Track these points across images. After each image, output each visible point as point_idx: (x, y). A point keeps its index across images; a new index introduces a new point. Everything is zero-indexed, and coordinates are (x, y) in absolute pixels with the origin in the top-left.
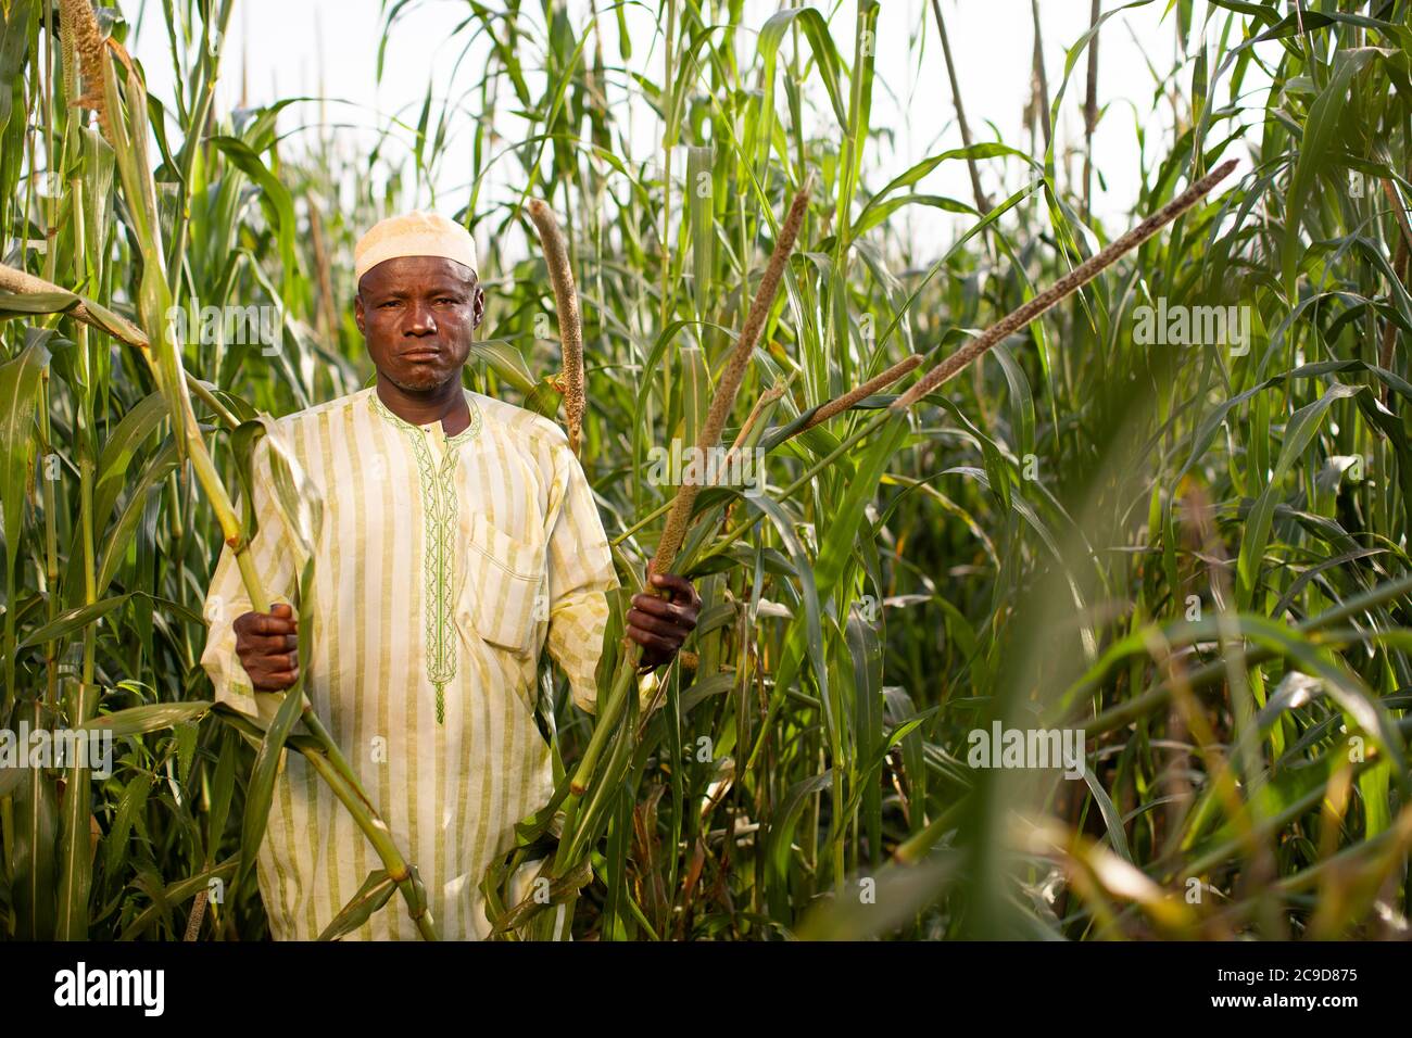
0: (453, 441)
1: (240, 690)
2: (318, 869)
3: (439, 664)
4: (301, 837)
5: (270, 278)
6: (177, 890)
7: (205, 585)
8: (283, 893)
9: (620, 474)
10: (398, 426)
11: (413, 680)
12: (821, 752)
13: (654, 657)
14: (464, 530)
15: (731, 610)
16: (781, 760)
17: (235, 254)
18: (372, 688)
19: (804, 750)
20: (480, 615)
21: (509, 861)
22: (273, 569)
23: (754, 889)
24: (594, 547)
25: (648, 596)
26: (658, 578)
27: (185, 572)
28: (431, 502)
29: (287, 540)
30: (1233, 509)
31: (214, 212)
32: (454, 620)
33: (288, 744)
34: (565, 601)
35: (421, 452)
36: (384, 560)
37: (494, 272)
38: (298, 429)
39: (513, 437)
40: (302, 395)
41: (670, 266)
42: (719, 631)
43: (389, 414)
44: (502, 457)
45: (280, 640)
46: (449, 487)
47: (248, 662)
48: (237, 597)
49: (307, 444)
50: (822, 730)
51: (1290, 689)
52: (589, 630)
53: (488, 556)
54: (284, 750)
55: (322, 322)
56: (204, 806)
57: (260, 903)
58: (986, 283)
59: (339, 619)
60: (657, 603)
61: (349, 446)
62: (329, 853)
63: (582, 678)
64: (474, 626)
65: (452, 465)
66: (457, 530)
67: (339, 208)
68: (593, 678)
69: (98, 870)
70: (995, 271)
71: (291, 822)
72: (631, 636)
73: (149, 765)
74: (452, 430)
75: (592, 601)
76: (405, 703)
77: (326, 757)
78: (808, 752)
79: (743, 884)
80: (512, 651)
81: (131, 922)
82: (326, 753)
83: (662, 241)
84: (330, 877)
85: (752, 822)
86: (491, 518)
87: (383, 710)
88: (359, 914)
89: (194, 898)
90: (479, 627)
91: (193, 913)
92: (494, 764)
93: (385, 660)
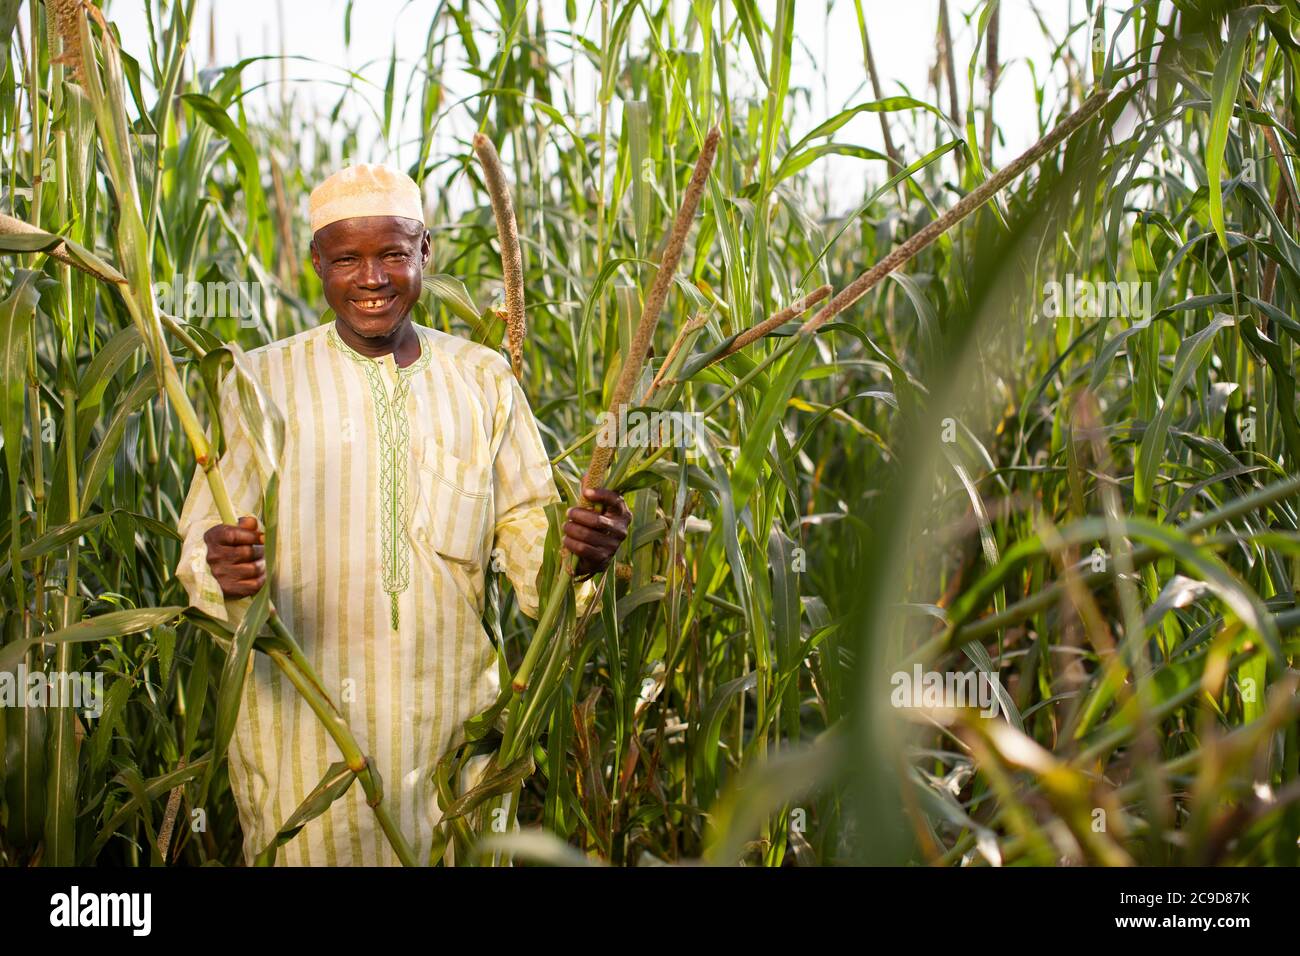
0: (404, 372)
1: (211, 598)
2: (283, 765)
3: (393, 575)
4: (267, 736)
5: (237, 227)
6: (156, 785)
7: (179, 505)
8: (251, 788)
9: (560, 403)
10: (355, 359)
11: (370, 590)
12: (746, 657)
13: (589, 565)
14: (415, 454)
15: (662, 526)
16: (709, 664)
17: (203, 203)
18: (332, 597)
19: (731, 656)
20: (433, 531)
21: (459, 755)
22: (242, 489)
23: (684, 783)
24: (535, 466)
25: (583, 509)
26: (590, 492)
27: (161, 496)
28: (384, 429)
29: (254, 462)
30: (1125, 430)
31: (184, 163)
32: (407, 535)
33: (256, 646)
34: (510, 516)
35: (375, 383)
36: (342, 483)
37: (443, 218)
38: (263, 362)
39: (460, 367)
40: (266, 332)
41: (606, 212)
42: (650, 547)
43: (346, 348)
44: (450, 385)
45: (246, 550)
46: (401, 415)
47: (218, 570)
48: (208, 515)
49: (272, 376)
50: (747, 637)
51: (1174, 591)
52: (531, 542)
53: (438, 476)
54: (253, 652)
55: (285, 269)
56: (179, 710)
57: (231, 798)
58: (898, 228)
59: (301, 534)
60: (589, 515)
61: (309, 377)
62: (293, 750)
63: (524, 586)
64: (427, 540)
65: (404, 394)
66: (409, 454)
67: (300, 166)
68: (534, 585)
69: (83, 768)
70: (905, 216)
71: (257, 722)
72: (568, 546)
73: (128, 671)
74: (403, 362)
75: (534, 516)
76: (363, 611)
77: (290, 658)
78: (734, 657)
79: (674, 779)
80: (462, 562)
81: (112, 815)
82: (289, 653)
83: (598, 188)
84: (294, 772)
85: (682, 722)
86: (440, 442)
87: (343, 618)
88: (321, 802)
89: (169, 792)
90: (432, 540)
91: (168, 807)
92: (445, 666)
93: (344, 574)
